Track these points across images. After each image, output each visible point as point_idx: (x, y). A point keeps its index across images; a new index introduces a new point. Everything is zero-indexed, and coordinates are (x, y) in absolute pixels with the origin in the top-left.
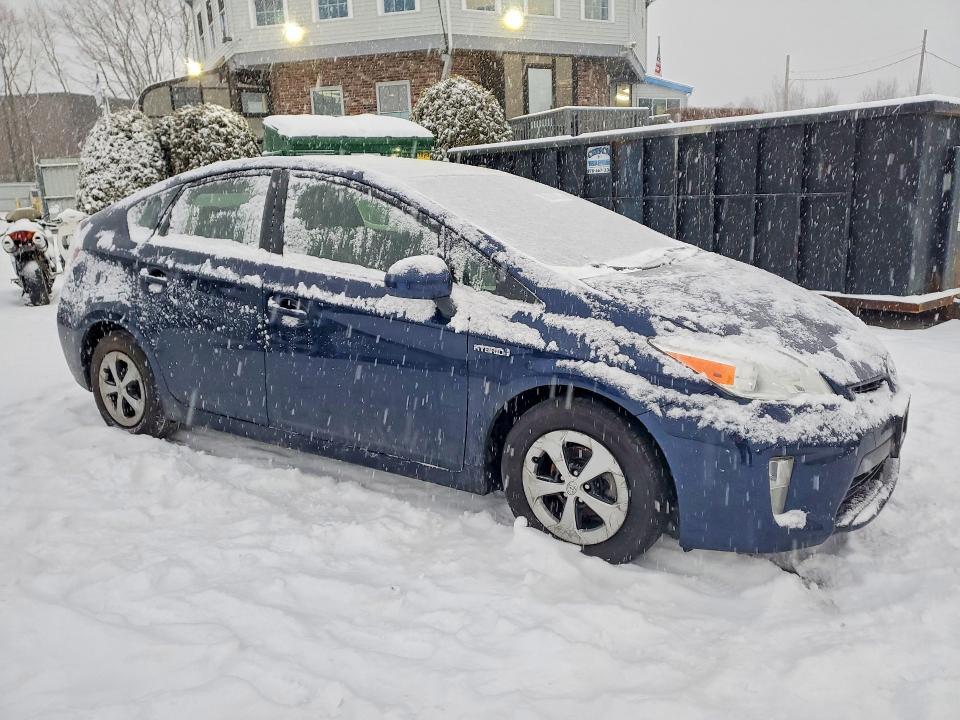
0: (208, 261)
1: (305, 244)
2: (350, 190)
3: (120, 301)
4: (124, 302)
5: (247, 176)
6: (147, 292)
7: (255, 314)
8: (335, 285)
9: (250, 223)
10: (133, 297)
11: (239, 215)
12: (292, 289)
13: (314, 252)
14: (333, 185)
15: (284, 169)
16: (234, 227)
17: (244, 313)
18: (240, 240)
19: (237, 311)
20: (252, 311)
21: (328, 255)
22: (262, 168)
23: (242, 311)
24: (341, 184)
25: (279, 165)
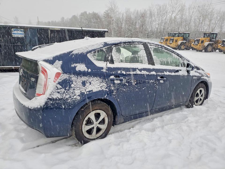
0: (137, 70)
1: (159, 62)
2: (163, 49)
3: (103, 90)
4: (104, 89)
5: (135, 44)
6: (114, 84)
7: (154, 82)
8: (170, 71)
9: (143, 58)
10: (108, 87)
11: (139, 56)
12: (163, 74)
13: (161, 64)
14: (159, 48)
15: (145, 43)
16: (138, 59)
17: (151, 82)
18: (142, 62)
19: (148, 82)
20: (153, 81)
21: (164, 65)
22: (139, 42)
23: (150, 82)
24: (161, 48)
25: (144, 42)
